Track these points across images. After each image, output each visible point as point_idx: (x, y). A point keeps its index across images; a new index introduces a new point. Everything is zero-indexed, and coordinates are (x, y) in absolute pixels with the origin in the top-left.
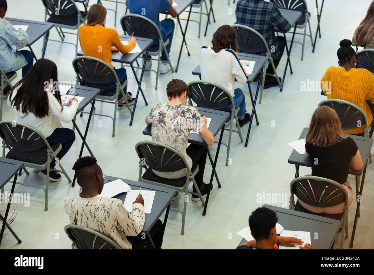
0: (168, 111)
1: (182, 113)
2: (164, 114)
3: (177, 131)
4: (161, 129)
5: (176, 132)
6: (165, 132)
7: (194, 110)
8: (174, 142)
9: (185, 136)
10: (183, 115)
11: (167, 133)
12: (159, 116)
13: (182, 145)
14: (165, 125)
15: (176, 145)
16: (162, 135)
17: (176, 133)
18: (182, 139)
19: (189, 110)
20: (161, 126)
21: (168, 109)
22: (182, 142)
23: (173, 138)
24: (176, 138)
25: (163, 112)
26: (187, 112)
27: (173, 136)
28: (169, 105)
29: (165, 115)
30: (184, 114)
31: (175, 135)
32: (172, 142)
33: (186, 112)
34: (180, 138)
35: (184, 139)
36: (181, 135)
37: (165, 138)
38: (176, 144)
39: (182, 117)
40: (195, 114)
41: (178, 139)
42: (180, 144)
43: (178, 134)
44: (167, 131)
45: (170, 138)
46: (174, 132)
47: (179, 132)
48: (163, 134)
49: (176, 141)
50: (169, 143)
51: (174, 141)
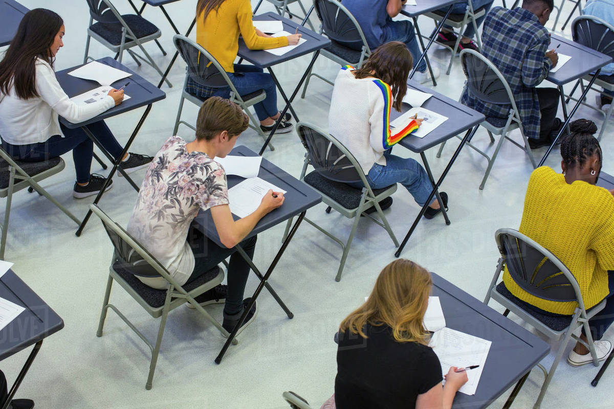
0: (175, 159)
1: (192, 168)
2: (166, 163)
3: (169, 197)
4: (148, 187)
5: (167, 199)
6: (151, 195)
7: (215, 170)
8: (157, 215)
9: (182, 212)
10: (191, 171)
11: (153, 195)
12: (158, 163)
13: (170, 226)
14: (158, 181)
15: (159, 223)
16: (145, 197)
17: (165, 200)
18: (172, 215)
19: (206, 167)
20: (152, 181)
21: (177, 157)
22: (171, 221)
23: (158, 208)
24: (163, 209)
25: (167, 159)
26: (201, 169)
27: (160, 203)
28: (183, 150)
29: (167, 165)
30: (193, 171)
31: (163, 204)
32: (154, 215)
33: (198, 168)
34: (169, 211)
35: (178, 217)
36: (173, 207)
37: (148, 203)
38: (159, 219)
39: (188, 175)
40: (214, 177)
41: (165, 214)
42: (168, 223)
43: (168, 202)
44: (154, 193)
45: (153, 206)
46: (163, 197)
47: (172, 201)
48: (147, 196)
49: (160, 214)
50: (149, 214)
51: (157, 213)
